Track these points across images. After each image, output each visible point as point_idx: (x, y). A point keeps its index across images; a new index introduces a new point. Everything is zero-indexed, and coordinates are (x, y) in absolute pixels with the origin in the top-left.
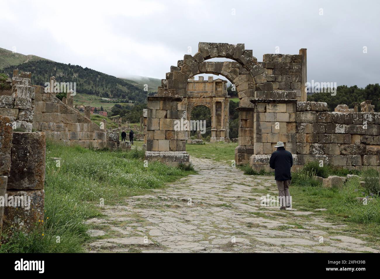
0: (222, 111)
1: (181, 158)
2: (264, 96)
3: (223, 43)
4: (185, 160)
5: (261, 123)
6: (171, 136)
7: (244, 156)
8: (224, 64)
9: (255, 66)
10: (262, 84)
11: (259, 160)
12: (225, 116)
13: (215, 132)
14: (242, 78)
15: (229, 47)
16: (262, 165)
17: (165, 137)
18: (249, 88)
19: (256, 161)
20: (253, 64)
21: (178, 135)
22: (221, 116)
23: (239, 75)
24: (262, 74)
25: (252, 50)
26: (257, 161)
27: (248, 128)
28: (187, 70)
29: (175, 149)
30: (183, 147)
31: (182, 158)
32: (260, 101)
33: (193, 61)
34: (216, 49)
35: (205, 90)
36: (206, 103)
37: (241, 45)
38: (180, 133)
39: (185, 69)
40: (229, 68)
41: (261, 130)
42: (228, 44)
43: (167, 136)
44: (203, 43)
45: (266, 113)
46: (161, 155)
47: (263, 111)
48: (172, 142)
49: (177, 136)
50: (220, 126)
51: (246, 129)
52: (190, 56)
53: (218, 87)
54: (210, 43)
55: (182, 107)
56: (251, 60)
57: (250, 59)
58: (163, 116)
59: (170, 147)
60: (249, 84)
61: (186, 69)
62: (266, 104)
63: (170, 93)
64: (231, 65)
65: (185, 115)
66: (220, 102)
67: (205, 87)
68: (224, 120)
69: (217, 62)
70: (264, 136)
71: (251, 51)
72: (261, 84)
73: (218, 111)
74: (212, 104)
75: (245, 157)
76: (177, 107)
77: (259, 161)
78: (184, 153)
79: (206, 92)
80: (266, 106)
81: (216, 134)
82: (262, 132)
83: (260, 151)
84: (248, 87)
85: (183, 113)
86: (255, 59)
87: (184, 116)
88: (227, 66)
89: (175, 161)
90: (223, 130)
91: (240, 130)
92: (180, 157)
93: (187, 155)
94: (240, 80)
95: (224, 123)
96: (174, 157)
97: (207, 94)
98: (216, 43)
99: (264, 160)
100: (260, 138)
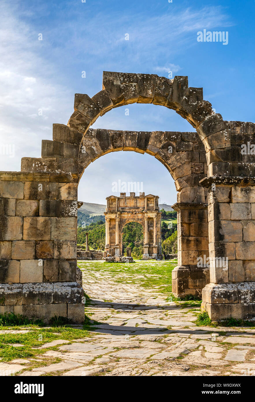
0: (154, 227)
1: (66, 296)
2: (227, 172)
3: (148, 75)
4: (75, 300)
5: (223, 222)
6: (48, 252)
7: (187, 282)
8: (152, 136)
9: (208, 117)
10: (222, 150)
11: (222, 294)
12: (158, 232)
13: (148, 248)
14: (181, 156)
15: (159, 82)
16: (227, 305)
17: (34, 253)
18: (192, 173)
19: (215, 298)
20: (204, 112)
21: (61, 250)
22: (153, 232)
23: (176, 153)
24: (221, 132)
25: (202, 89)
26: (219, 297)
27: (192, 236)
28: (79, 122)
29: (54, 279)
30: (71, 273)
31: (68, 297)
32: (220, 181)
33: (92, 106)
34: (135, 84)
35: (136, 206)
36: (138, 219)
37: (182, 79)
38: (64, 246)
39: (76, 121)
40: (161, 142)
41: (223, 236)
42: (157, 76)
43: (39, 251)
44: (111, 73)
45: (230, 204)
46: (24, 291)
47: (226, 201)
48: (47, 265)
49: (59, 252)
50: (153, 242)
51: (190, 238)
52: (85, 97)
53: (150, 203)
54: (124, 74)
55: (69, 193)
56: (201, 105)
57: (198, 103)
58: (30, 211)
59: (44, 275)
60: (192, 167)
61: (77, 119)
62: (231, 186)
63: (44, 165)
64: (163, 136)
65: (75, 209)
66: (152, 218)
67: (136, 203)
68: (156, 236)
69: (142, 132)
70: (230, 247)
71: (200, 90)
72: (219, 150)
73: (150, 227)
74: (144, 221)
75: (190, 284)
76: (59, 193)
77: (222, 296)
78: (73, 286)
79: (138, 208)
80: (231, 190)
81: (149, 251)
82: (225, 240)
83: (224, 277)
84: (191, 171)
85: (72, 206)
86: (207, 105)
87: (74, 211)
88: (157, 138)
89: (53, 303)
90: (155, 246)
91: (180, 241)
92: (63, 294)
93: (78, 291)
94: (178, 161)
95: (156, 239)
96: (51, 295)
97: (139, 210)
98: (135, 75)
99: (231, 293)
100: (222, 252)
